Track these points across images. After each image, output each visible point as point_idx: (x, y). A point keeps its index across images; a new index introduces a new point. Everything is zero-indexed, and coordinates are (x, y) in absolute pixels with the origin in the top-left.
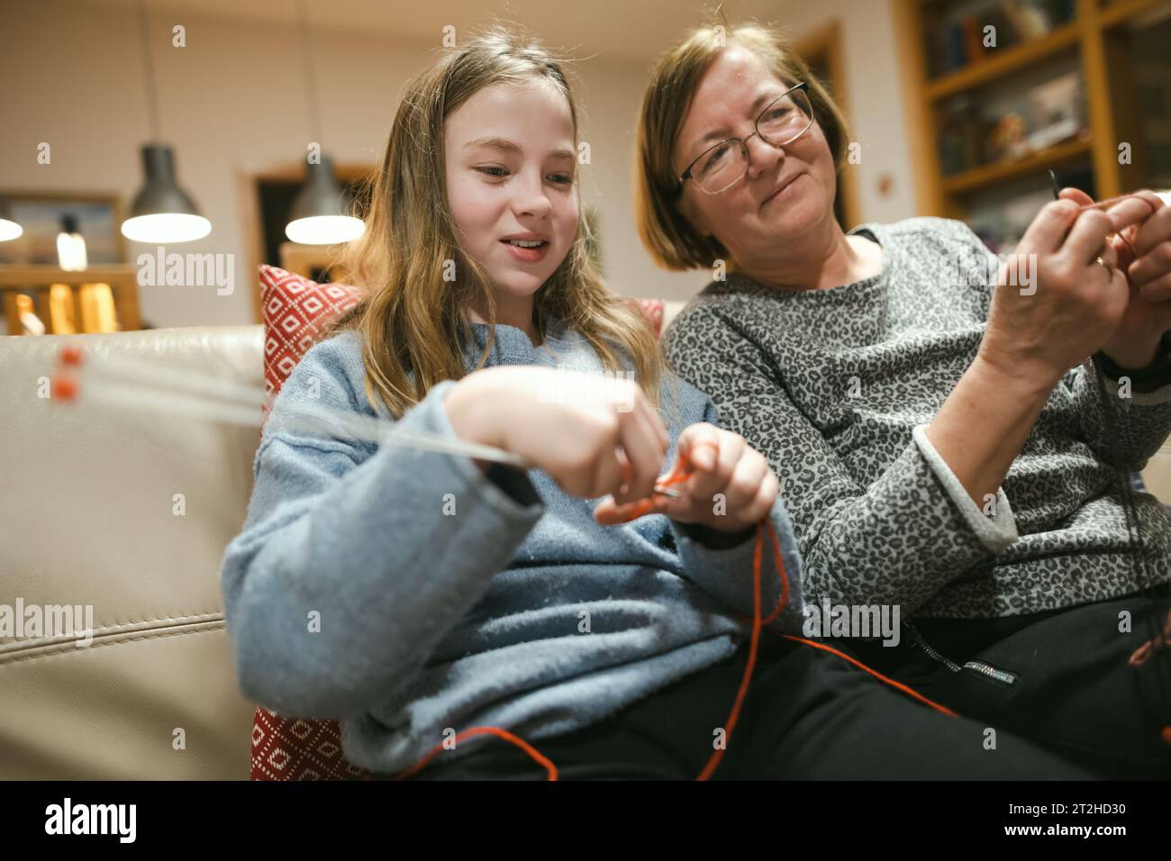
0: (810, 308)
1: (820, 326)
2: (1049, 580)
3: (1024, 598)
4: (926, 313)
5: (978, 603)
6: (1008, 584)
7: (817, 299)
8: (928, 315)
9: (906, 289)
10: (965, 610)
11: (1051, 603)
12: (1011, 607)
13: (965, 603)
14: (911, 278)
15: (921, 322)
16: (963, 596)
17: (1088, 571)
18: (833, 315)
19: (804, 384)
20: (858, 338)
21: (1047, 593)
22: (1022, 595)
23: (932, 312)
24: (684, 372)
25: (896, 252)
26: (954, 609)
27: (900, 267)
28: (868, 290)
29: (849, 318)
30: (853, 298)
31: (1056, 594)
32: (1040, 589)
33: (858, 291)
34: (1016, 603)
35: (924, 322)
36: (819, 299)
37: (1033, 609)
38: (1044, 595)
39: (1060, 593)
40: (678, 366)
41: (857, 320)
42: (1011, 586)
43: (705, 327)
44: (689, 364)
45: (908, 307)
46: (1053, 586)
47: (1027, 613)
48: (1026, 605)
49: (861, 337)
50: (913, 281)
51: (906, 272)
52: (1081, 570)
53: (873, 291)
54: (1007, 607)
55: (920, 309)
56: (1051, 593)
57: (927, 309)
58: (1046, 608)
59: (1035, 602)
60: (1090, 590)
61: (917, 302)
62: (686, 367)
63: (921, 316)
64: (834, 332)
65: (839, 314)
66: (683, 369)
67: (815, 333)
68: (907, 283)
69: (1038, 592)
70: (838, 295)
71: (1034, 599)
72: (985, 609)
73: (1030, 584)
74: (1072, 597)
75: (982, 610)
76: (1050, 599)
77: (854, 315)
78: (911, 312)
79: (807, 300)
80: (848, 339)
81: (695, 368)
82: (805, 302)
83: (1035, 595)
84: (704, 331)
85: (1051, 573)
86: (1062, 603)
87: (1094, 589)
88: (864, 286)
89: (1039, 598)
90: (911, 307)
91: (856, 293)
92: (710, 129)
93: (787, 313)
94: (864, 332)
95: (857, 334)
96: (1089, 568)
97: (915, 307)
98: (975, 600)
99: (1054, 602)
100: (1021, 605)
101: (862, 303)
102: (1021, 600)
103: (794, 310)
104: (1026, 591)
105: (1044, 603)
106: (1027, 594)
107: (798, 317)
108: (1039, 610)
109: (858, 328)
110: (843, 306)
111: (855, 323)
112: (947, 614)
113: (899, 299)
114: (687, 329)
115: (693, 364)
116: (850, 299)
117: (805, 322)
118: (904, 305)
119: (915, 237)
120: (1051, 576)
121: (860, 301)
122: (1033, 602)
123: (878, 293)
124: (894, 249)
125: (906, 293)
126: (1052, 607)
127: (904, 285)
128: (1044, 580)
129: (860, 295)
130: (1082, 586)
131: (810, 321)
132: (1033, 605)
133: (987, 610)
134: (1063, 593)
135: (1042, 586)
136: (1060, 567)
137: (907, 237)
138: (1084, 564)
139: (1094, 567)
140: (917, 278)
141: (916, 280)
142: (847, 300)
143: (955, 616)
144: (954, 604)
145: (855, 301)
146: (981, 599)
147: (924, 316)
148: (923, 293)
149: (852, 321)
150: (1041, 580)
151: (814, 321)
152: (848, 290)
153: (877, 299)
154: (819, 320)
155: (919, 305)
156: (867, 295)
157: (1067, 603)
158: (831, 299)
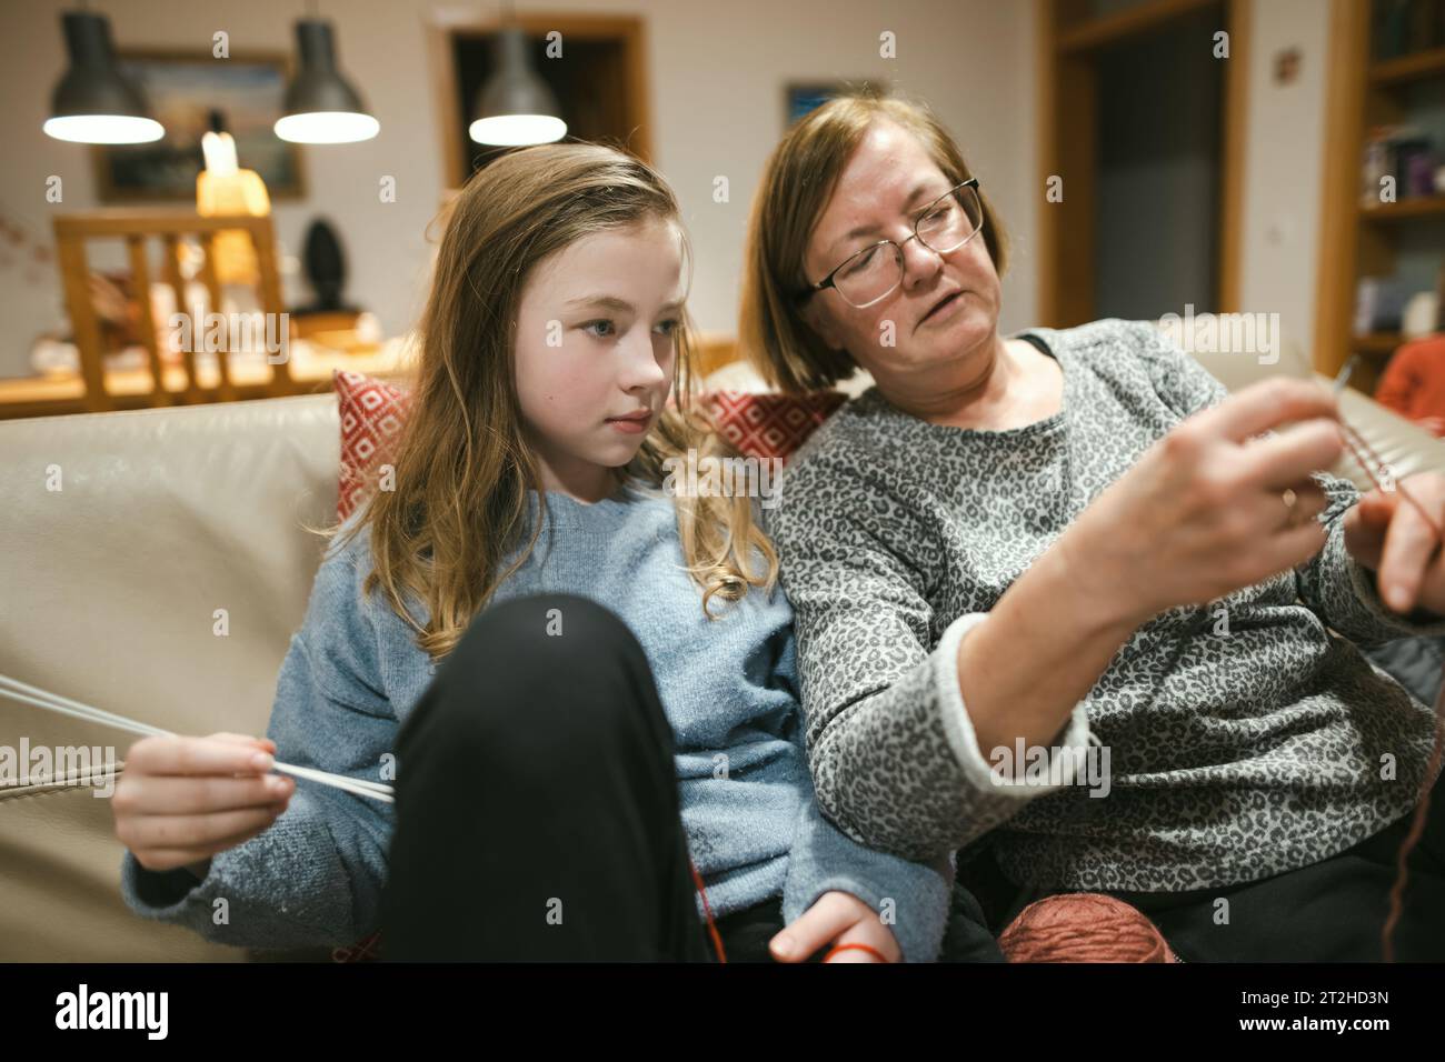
0: (976, 452)
1: (988, 480)
2: (1243, 845)
3: (1214, 868)
4: (1120, 457)
5: (1159, 873)
6: (1192, 852)
7: (985, 442)
8: (1124, 460)
9: (1094, 425)
10: (1144, 881)
11: (1247, 875)
12: (1198, 879)
13: (1143, 872)
14: (1102, 411)
15: (1114, 468)
16: (1142, 863)
17: (1291, 829)
18: (1005, 467)
19: (962, 560)
20: (1033, 498)
21: (1242, 863)
22: (1212, 865)
23: (1128, 458)
24: (802, 521)
25: (1080, 374)
26: (1132, 879)
27: (1086, 395)
28: (1049, 433)
29: (1024, 472)
30: (1029, 443)
31: (1253, 863)
32: (1233, 858)
33: (1035, 434)
34: (1205, 875)
35: (1118, 468)
36: (989, 441)
37: (1225, 881)
38: (1238, 866)
39: (1257, 861)
40: (797, 511)
41: (1033, 474)
42: (1196, 854)
43: (850, 484)
44: (811, 514)
45: (1098, 451)
46: (1249, 853)
47: (1218, 886)
48: (1216, 877)
49: (1037, 497)
50: (1103, 415)
51: (1094, 402)
52: (1283, 829)
53: (1055, 435)
54: (1194, 880)
55: (1113, 452)
56: (1246, 862)
57: (1123, 452)
58: (1242, 880)
59: (1228, 873)
60: (1295, 854)
61: (1109, 443)
62: (807, 517)
63: (1114, 460)
64: (1004, 489)
65: (1012, 463)
66: (803, 517)
67: (982, 488)
68: (1096, 417)
69: (1230, 861)
70: (1011, 439)
71: (1226, 870)
72: (1167, 880)
73: (1220, 852)
74: (1273, 865)
75: (1164, 881)
76: (1245, 869)
77: (1031, 467)
78: (1102, 456)
79: (974, 441)
80: (1021, 499)
81: (816, 521)
82: (971, 444)
83: (1227, 865)
84: (847, 488)
85: (1246, 836)
86: (1261, 873)
87: (1300, 853)
88: (1044, 428)
89: (1231, 869)
90: (1102, 449)
91: (1033, 438)
92: (856, 225)
93: (948, 458)
94: (1041, 490)
95: (1033, 492)
96: (1292, 825)
97: (1106, 450)
98: (1157, 869)
99: (1251, 873)
100: (1211, 877)
101: (1040, 450)
102: (1211, 871)
103: (958, 454)
104: (1216, 860)
105: (1238, 875)
106: (1217, 864)
107: (962, 465)
108: (1233, 882)
109: (1033, 485)
110: (1018, 452)
111: (1030, 478)
112: (1123, 886)
113: (1086, 441)
114: (828, 481)
115: (816, 516)
116: (1025, 445)
117: (971, 472)
118: (1093, 447)
119: (1099, 349)
120: (1245, 841)
121: (1038, 447)
122: (1224, 874)
123: (1061, 435)
124: (1078, 371)
125: (1096, 430)
126: (1247, 879)
127: (1092, 420)
128: (1237, 846)
129: (1038, 440)
130: (1285, 850)
131: (977, 473)
132: (1225, 877)
133: (1170, 881)
134: (1261, 861)
135: (1236, 853)
136: (1256, 827)
137: (1091, 350)
138: (1286, 821)
139: (1299, 823)
140: (1109, 412)
141: (1107, 415)
142: (1022, 446)
143: (1132, 888)
144: (1131, 873)
145: (1032, 447)
146: (1163, 868)
147: (1118, 461)
148: (1115, 433)
149: (1027, 475)
150: (1233, 846)
151: (981, 472)
152: (1023, 433)
153: (1060, 444)
154: (987, 472)
155: (1112, 447)
156: (1047, 440)
157: (1266, 874)
158: (1003, 443)
